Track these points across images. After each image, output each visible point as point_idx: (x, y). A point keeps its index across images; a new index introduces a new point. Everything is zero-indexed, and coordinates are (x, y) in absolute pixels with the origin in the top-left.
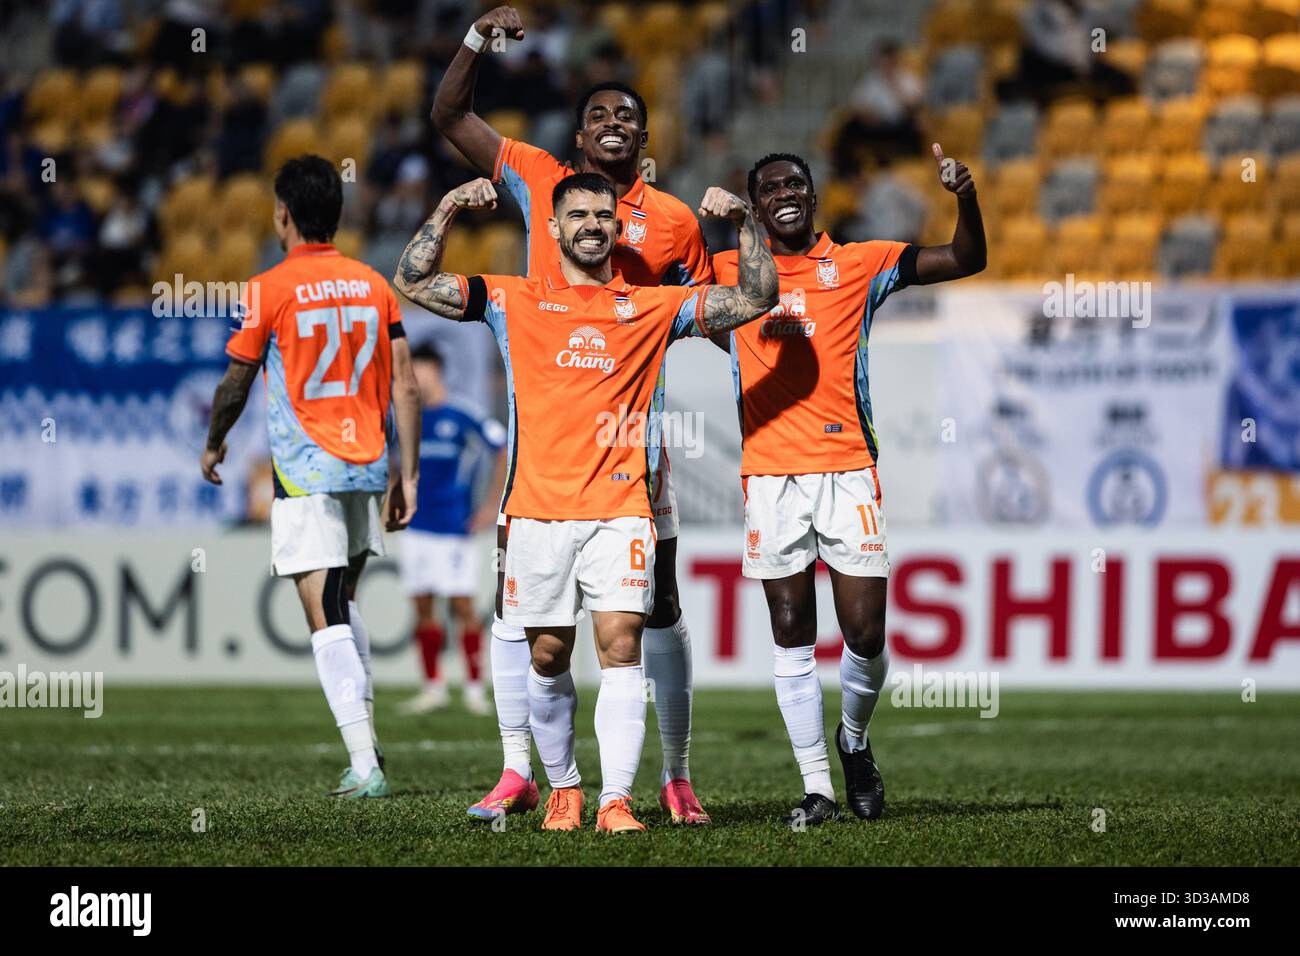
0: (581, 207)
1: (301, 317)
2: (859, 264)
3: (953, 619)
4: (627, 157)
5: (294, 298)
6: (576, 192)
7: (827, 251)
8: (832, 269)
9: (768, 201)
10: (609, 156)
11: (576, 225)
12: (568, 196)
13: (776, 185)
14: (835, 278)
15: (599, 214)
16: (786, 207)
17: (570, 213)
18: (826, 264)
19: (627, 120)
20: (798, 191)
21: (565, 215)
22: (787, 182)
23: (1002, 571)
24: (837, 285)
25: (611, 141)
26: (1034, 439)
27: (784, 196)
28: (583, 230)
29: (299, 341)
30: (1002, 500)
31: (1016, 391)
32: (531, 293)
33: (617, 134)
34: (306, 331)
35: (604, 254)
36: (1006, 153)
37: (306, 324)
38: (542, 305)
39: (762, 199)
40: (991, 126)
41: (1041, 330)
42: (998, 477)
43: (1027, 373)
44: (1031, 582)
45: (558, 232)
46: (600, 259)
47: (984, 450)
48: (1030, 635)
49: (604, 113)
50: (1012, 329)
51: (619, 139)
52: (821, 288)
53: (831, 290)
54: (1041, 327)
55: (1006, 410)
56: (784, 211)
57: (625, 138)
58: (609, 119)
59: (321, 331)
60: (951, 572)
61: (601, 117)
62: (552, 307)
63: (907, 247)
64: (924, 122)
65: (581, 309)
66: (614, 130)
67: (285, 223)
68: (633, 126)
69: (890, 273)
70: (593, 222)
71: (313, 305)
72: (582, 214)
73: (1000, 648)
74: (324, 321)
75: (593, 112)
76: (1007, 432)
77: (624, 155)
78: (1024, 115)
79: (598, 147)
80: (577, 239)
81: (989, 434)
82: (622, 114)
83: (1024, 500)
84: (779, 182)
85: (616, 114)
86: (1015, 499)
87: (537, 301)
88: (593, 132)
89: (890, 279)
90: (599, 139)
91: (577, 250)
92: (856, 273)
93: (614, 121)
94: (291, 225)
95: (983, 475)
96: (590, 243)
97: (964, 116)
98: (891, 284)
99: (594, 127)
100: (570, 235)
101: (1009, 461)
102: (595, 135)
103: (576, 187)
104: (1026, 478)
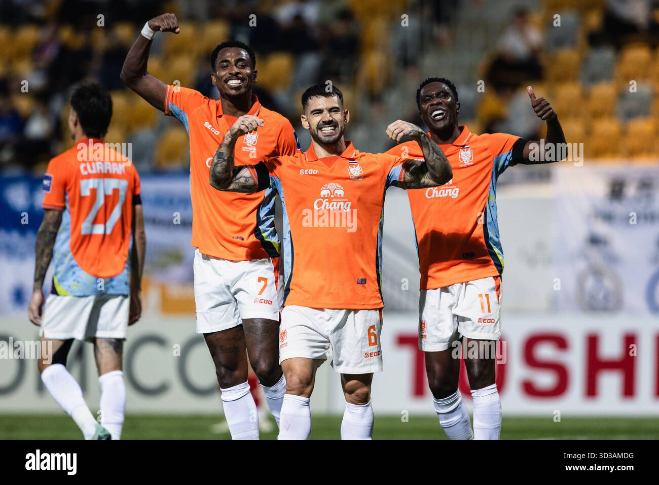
0: (319, 107)
1: (83, 183)
2: (487, 149)
3: (562, 372)
4: (245, 91)
5: (79, 170)
6: (314, 98)
7: (466, 140)
8: (469, 152)
9: (427, 106)
10: (233, 92)
11: (316, 119)
12: (310, 101)
13: (431, 97)
14: (471, 159)
15: (331, 110)
16: (437, 110)
17: (312, 112)
18: (465, 150)
19: (243, 67)
20: (444, 100)
21: (309, 113)
22: (438, 95)
23: (593, 342)
24: (472, 163)
25: (234, 83)
26: (613, 259)
27: (435, 102)
28: (321, 122)
29: (82, 198)
30: (593, 297)
31: (602, 229)
32: (294, 164)
33: (238, 79)
34: (86, 193)
35: (337, 135)
36: (594, 78)
37: (86, 187)
38: (302, 172)
39: (423, 106)
40: (585, 62)
41: (617, 190)
42: (590, 283)
43: (608, 217)
44: (611, 349)
45: (308, 124)
46: (335, 139)
47: (581, 265)
48: (610, 382)
49: (229, 64)
50: (599, 189)
51: (239, 81)
52: (462, 166)
53: (468, 166)
54: (617, 188)
55: (595, 241)
56: (436, 113)
57: (243, 80)
58: (232, 69)
59: (94, 192)
60: (561, 342)
61: (227, 66)
62: (308, 172)
63: (519, 139)
64: (544, 60)
65: (327, 171)
66: (236, 76)
67: (76, 125)
68: (248, 71)
69: (507, 155)
70: (327, 116)
71: (89, 176)
72: (320, 111)
73: (591, 390)
74: (96, 186)
75: (221, 64)
76: (596, 255)
77: (243, 90)
78: (606, 55)
79: (226, 86)
80: (319, 128)
81: (583, 255)
82: (240, 63)
83: (606, 297)
84: (433, 95)
85: (236, 65)
86: (601, 296)
87: (299, 169)
88: (222, 77)
89: (506, 159)
90: (226, 81)
91: (320, 134)
92: (484, 155)
93: (236, 70)
94: (79, 126)
95: (581, 282)
96: (328, 130)
97: (568, 56)
98: (507, 163)
99: (223, 73)
100: (314, 127)
101: (597, 273)
102: (224, 79)
103: (314, 95)
104: (608, 283)
